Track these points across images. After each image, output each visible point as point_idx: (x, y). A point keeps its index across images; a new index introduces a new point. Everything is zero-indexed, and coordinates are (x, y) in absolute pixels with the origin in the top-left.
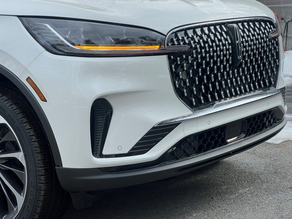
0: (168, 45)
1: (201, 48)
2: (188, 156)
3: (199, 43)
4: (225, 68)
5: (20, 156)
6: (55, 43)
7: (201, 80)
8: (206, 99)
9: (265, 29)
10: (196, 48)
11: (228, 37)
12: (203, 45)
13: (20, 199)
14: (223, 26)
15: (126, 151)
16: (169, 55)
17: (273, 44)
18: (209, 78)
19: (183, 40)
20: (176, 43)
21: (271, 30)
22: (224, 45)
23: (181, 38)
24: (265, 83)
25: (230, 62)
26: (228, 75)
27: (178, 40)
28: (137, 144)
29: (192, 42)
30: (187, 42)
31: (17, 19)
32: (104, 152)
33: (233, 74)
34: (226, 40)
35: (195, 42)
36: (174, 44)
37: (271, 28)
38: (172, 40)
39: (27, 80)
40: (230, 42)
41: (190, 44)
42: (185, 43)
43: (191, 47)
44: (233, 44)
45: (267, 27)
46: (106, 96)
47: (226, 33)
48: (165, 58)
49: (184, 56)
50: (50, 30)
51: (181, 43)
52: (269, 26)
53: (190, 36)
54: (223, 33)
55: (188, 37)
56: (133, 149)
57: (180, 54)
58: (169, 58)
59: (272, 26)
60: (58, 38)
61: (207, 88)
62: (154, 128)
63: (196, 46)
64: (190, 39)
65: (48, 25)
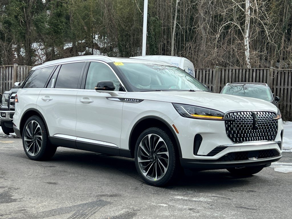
0: (225, 117)
1: (239, 120)
2: (230, 160)
3: (238, 118)
4: (249, 129)
5: (167, 153)
6: (183, 113)
7: (238, 132)
8: (240, 140)
9: (271, 115)
10: (237, 120)
11: (252, 117)
12: (240, 119)
13: (166, 170)
14: (250, 112)
15: (206, 155)
16: (225, 121)
17: (274, 122)
18: (242, 132)
19: (232, 116)
20: (229, 117)
21: (274, 116)
22: (249, 120)
23: (231, 115)
24: (269, 138)
25: (252, 127)
26: (251, 132)
27: (230, 116)
28: (211, 152)
29: (235, 117)
30: (233, 117)
31: (171, 104)
32: (198, 154)
33: (253, 132)
34: (251, 118)
35: (237, 117)
36: (228, 117)
37: (274, 115)
38: (227, 116)
39: (173, 125)
40: (252, 119)
41: (234, 118)
42: (232, 117)
43: (235, 119)
44: (254, 120)
45: (272, 115)
46: (200, 133)
47: (251, 115)
48: (224, 121)
49: (232, 122)
50: (183, 108)
51: (231, 117)
52: (273, 115)
53: (235, 115)
54: (250, 115)
55: (234, 115)
56: (209, 154)
57: (230, 121)
58: (225, 122)
59: (275, 115)
60: (185, 111)
61: (240, 135)
62: (217, 147)
63: (237, 119)
64: (235, 116)
65: (182, 107)
